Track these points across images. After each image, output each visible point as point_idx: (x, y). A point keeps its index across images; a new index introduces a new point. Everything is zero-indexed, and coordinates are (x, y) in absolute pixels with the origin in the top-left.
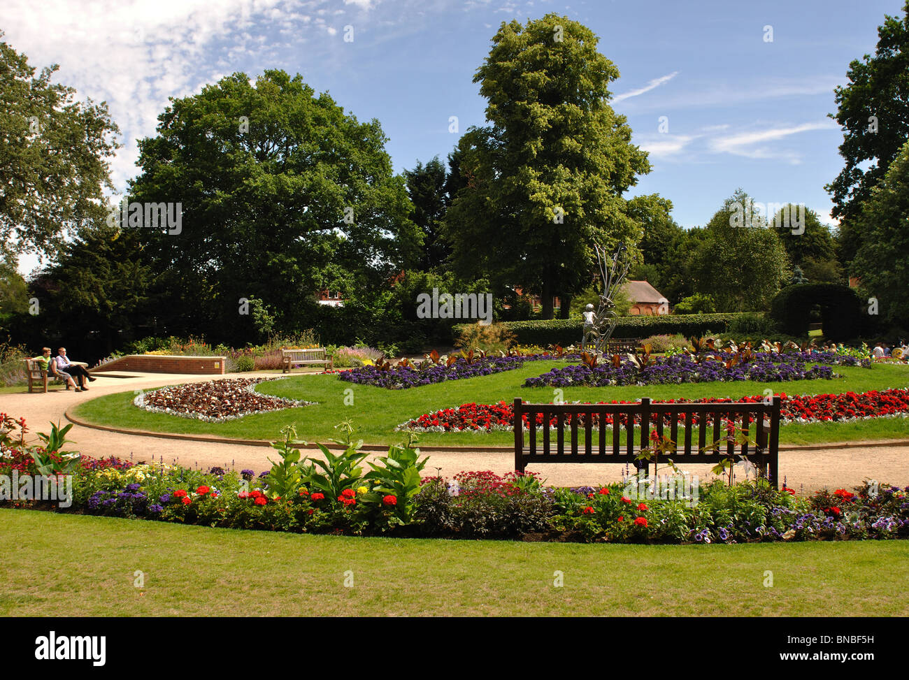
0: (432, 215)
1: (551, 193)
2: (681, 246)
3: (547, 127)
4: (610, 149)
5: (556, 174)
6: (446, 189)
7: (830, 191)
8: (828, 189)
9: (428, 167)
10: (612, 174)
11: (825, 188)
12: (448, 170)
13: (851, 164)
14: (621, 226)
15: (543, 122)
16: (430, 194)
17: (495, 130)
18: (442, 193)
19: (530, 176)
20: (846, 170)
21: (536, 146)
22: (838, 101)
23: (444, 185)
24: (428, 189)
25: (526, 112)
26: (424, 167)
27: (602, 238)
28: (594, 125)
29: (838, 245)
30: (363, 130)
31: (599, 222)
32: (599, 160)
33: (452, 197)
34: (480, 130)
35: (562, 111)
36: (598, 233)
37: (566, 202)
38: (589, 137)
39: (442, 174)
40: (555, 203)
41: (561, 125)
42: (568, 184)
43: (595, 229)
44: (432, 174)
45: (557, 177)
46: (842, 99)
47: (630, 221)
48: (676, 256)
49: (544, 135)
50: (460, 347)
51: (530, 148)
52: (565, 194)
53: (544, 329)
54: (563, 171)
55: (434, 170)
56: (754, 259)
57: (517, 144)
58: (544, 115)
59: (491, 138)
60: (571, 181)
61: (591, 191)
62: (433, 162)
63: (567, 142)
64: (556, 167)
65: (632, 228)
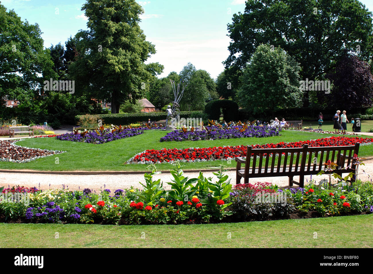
0: (58, 68)
1: (117, 60)
2: (159, 85)
3: (115, 32)
4: (140, 43)
5: (119, 52)
6: (64, 57)
7: (224, 64)
8: (223, 63)
9: (56, 47)
10: (142, 54)
11: (222, 63)
12: (65, 49)
13: (232, 54)
14: (145, 75)
15: (113, 30)
16: (57, 59)
17: (91, 32)
18: (62, 59)
19: (108, 52)
20: (230, 56)
21: (110, 40)
22: (228, 29)
23: (63, 55)
24: (57, 56)
25: (106, 25)
26: (54, 47)
27: (138, 80)
28: (135, 33)
29: (217, 86)
30: (32, 28)
31: (136, 73)
32: (136, 47)
33: (67, 60)
34: (84, 31)
35: (121, 25)
36: (136, 78)
37: (124, 64)
38: (132, 37)
39: (63, 50)
40: (119, 64)
41: (120, 31)
42: (124, 57)
43: (135, 76)
44: (58, 50)
45: (119, 53)
46: (230, 28)
47: (148, 73)
48: (157, 89)
49: (113, 35)
50: (79, 125)
51: (108, 41)
52: (123, 61)
53: (115, 117)
54: (121, 50)
55: (59, 49)
56: (196, 90)
57: (102, 38)
58: (114, 26)
59: (89, 35)
60: (125, 55)
61: (134, 60)
62: (58, 45)
63: (123, 39)
64: (119, 49)
65: (150, 76)
